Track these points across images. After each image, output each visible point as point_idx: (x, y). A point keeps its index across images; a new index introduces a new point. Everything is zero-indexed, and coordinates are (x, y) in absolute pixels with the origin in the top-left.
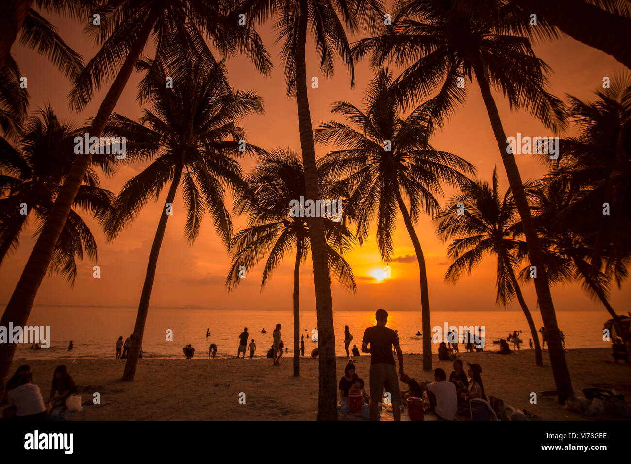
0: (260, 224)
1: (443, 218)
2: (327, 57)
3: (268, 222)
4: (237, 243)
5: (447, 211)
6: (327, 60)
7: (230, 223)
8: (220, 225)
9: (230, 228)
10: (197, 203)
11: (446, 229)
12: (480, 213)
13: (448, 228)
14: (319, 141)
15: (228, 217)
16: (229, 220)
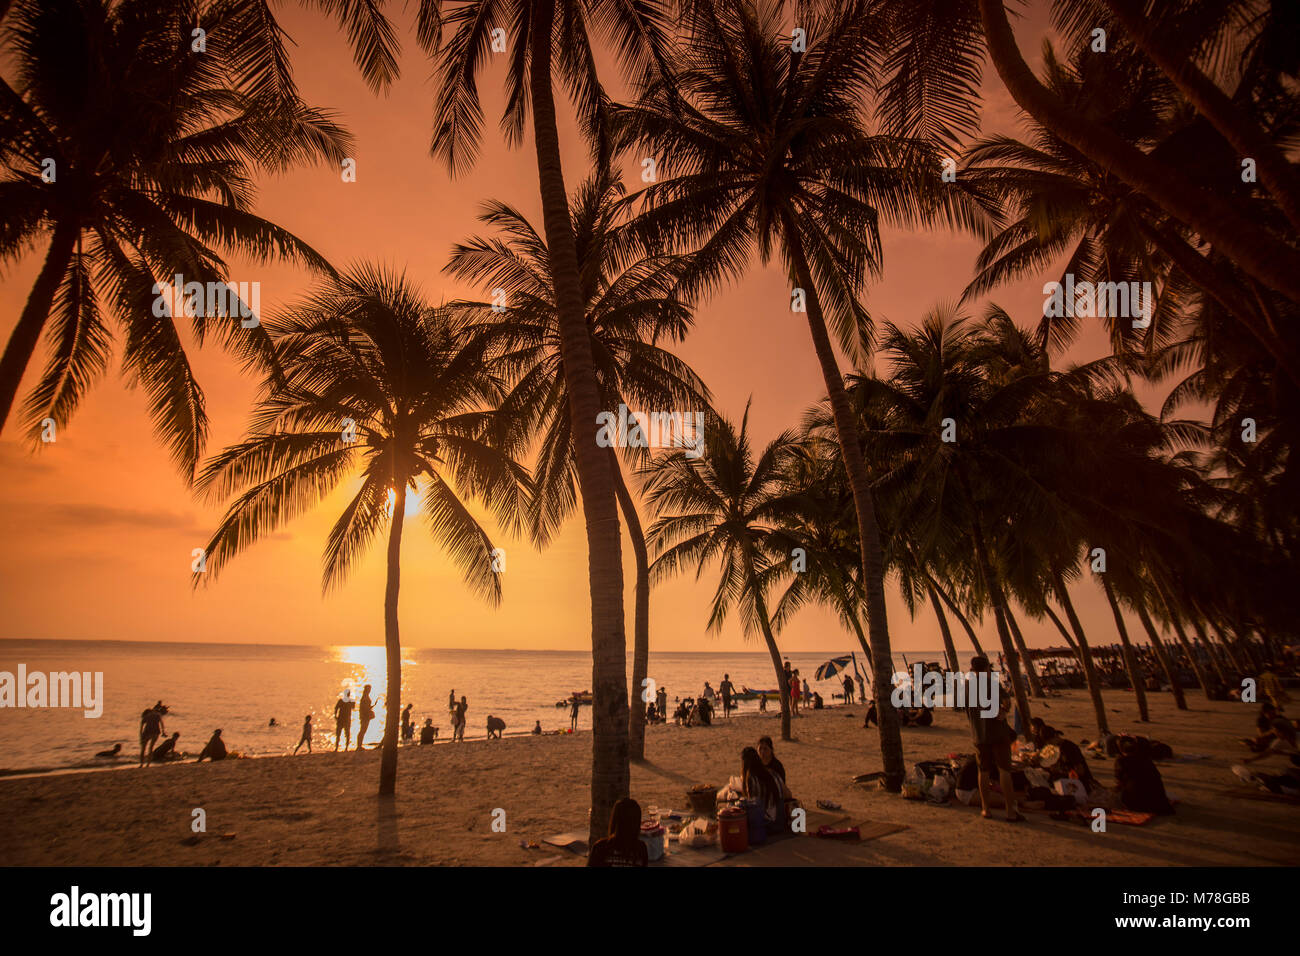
0: (289, 429)
1: (652, 475)
2: (517, 103)
3: (312, 428)
4: (228, 467)
5: (660, 463)
6: (516, 110)
7: (200, 413)
8: (171, 413)
9: (198, 428)
10: (84, 341)
11: (661, 497)
12: (715, 475)
13: (665, 495)
14: (458, 271)
15: (196, 397)
16: (198, 407)
